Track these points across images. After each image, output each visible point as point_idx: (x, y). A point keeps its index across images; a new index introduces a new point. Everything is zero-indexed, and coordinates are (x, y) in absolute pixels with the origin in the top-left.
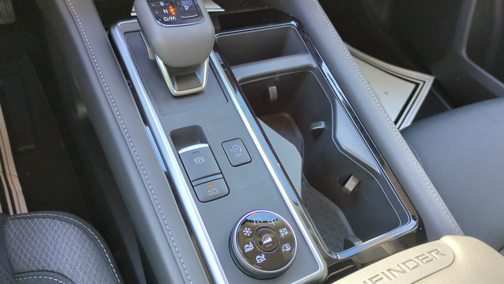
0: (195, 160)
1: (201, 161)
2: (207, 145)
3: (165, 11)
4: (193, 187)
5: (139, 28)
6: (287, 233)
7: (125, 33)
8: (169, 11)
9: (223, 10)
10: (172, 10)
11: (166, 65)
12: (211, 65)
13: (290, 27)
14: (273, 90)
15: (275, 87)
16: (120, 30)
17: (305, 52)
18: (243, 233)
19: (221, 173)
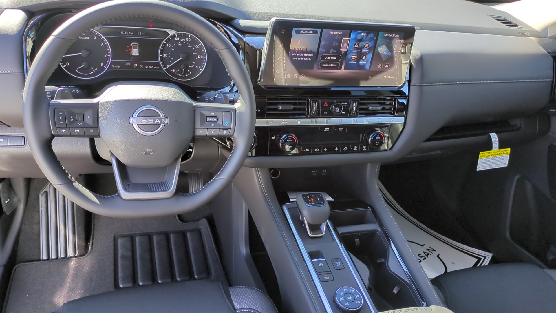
0: (319, 264)
1: (322, 265)
2: (324, 259)
3: (310, 200)
4: (318, 275)
5: (296, 206)
6: (358, 297)
7: (288, 208)
8: (311, 200)
9: (333, 200)
10: (312, 200)
11: (308, 223)
12: (327, 225)
13: (367, 210)
14: (357, 241)
15: (358, 239)
16: (287, 207)
17: (375, 223)
18: (340, 294)
19: (330, 271)
